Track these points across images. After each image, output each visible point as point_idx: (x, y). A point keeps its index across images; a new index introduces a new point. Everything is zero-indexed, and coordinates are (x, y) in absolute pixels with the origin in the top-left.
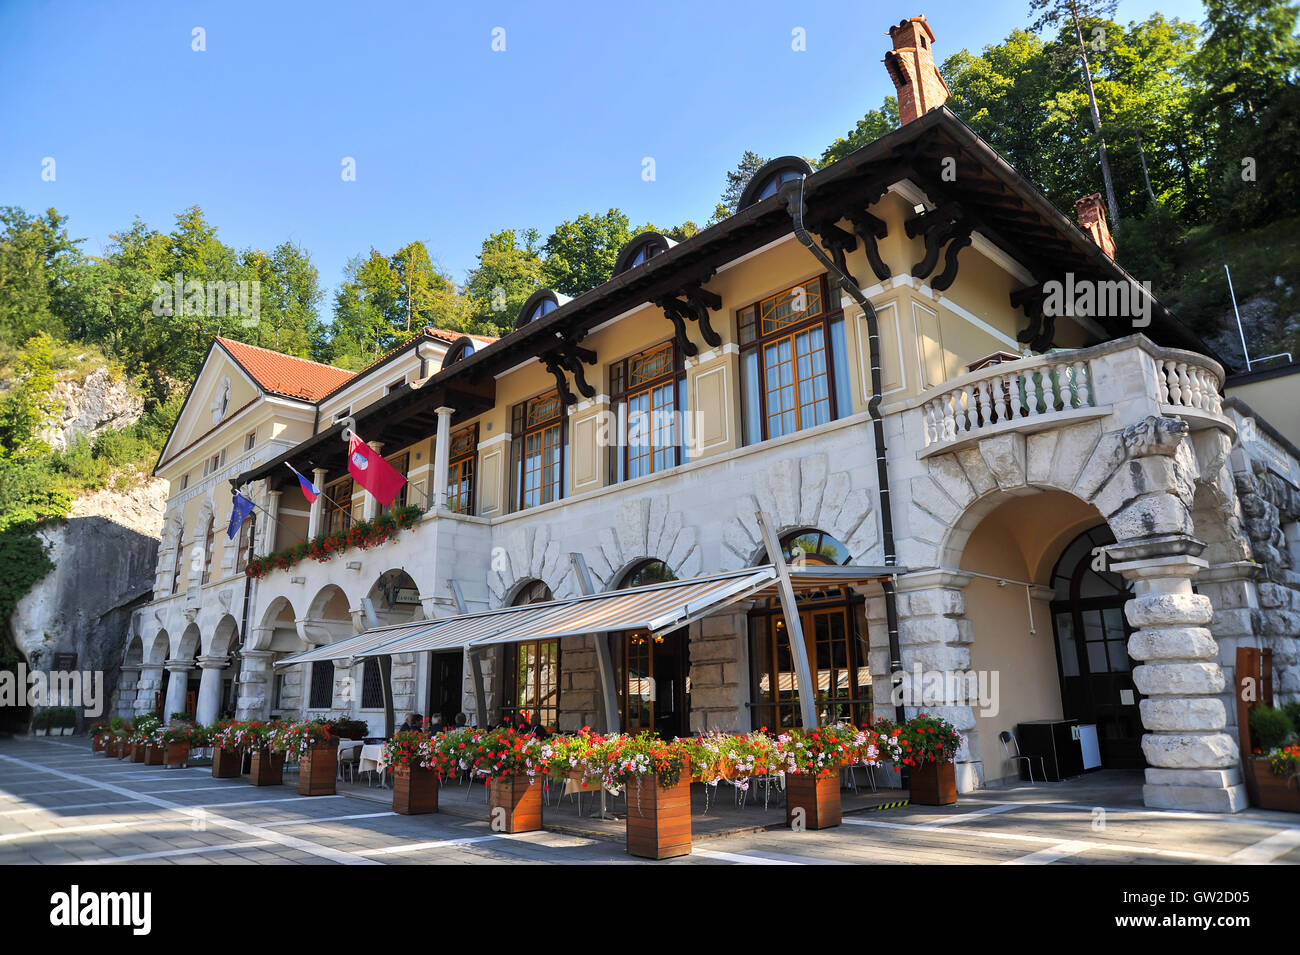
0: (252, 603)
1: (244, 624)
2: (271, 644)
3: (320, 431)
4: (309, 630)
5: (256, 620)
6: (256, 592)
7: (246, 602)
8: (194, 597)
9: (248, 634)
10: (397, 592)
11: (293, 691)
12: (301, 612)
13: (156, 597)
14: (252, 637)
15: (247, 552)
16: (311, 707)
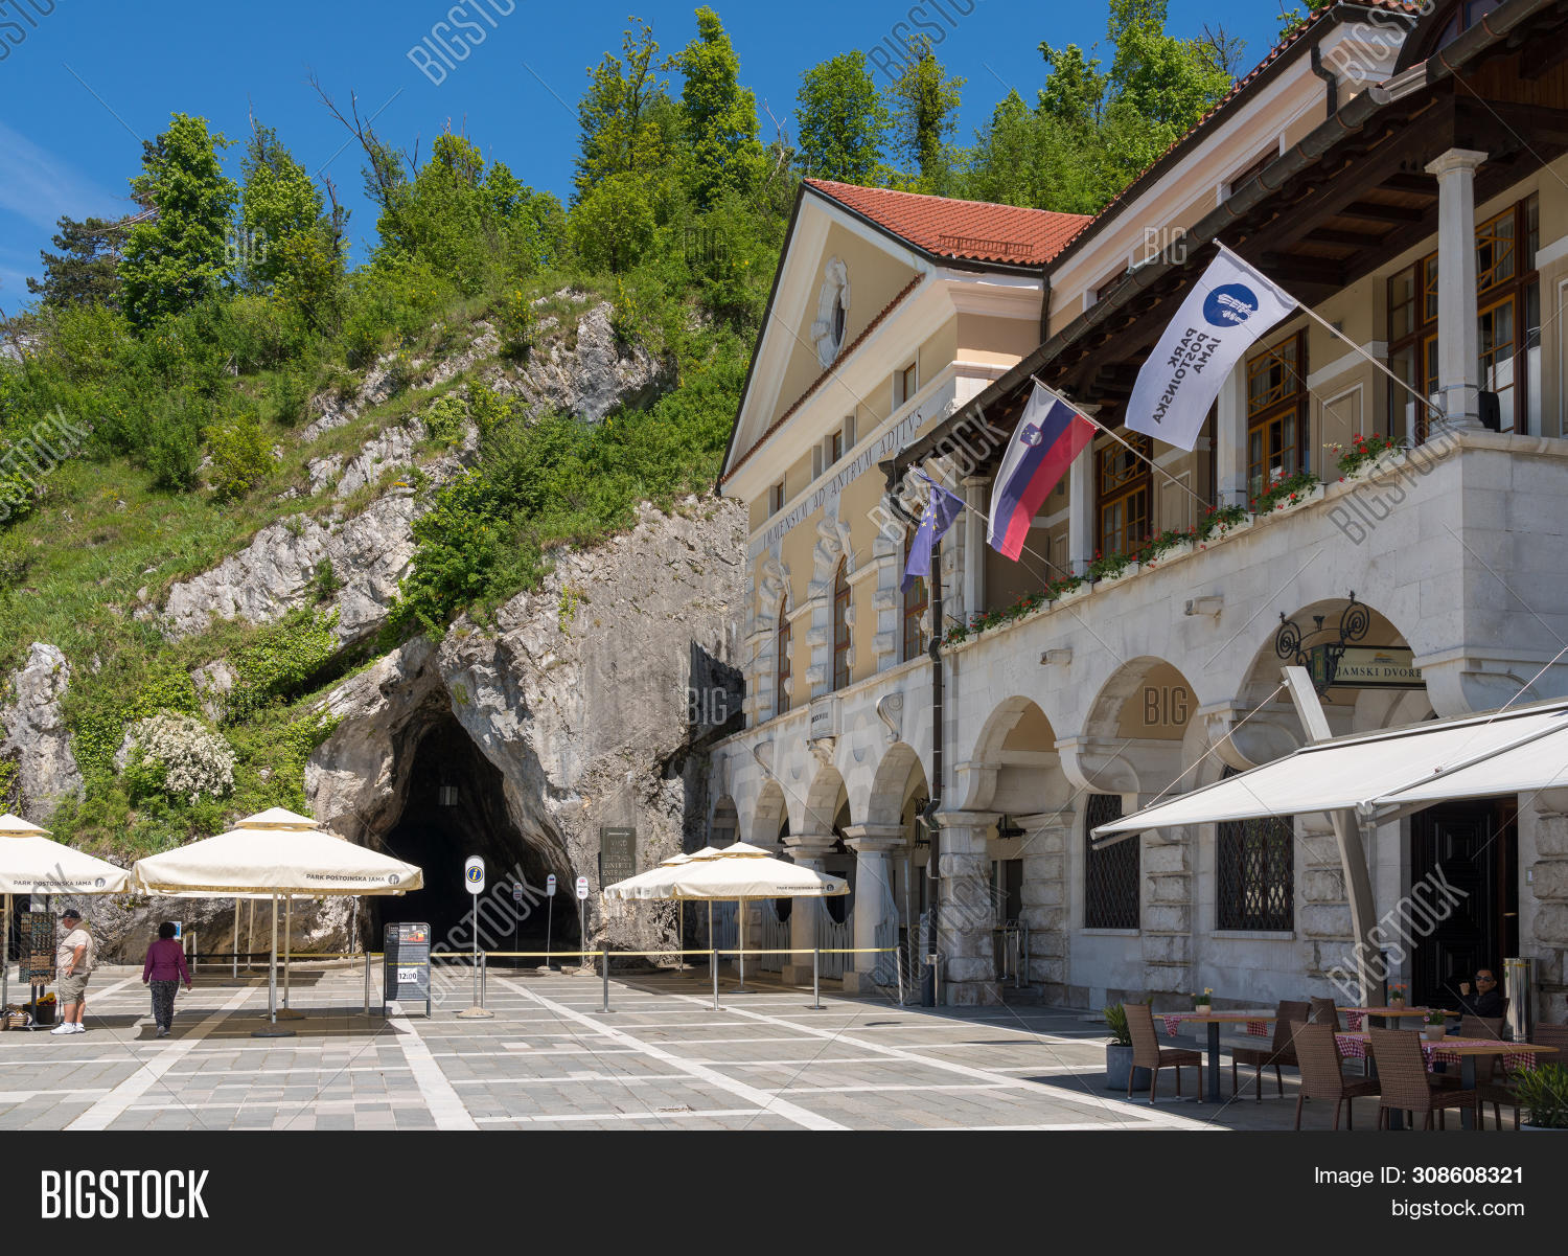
0: (948, 715)
1: (938, 760)
2: (995, 799)
3: (1055, 330)
4: (1090, 763)
5: (964, 749)
6: (956, 694)
7: (938, 715)
8: (825, 716)
9: (948, 778)
10: (1335, 658)
11: (1049, 895)
12: (1069, 727)
13: (749, 720)
14: (955, 785)
15: (928, 614)
16: (1087, 926)
